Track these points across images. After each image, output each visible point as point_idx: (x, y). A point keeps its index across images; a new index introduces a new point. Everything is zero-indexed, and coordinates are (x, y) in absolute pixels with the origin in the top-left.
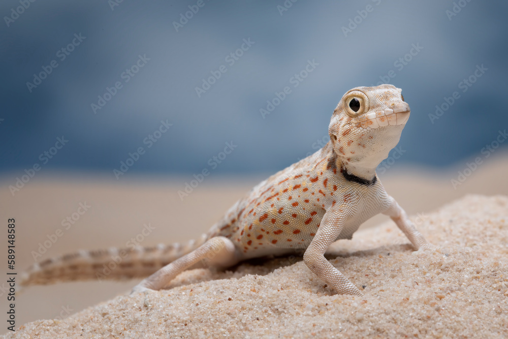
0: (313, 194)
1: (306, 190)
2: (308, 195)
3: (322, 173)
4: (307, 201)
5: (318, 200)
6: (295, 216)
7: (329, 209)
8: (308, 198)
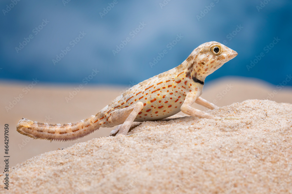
0: (179, 88)
1: (175, 87)
2: (177, 89)
3: (183, 79)
4: (177, 92)
5: (182, 91)
6: (171, 98)
7: (188, 94)
8: (177, 90)
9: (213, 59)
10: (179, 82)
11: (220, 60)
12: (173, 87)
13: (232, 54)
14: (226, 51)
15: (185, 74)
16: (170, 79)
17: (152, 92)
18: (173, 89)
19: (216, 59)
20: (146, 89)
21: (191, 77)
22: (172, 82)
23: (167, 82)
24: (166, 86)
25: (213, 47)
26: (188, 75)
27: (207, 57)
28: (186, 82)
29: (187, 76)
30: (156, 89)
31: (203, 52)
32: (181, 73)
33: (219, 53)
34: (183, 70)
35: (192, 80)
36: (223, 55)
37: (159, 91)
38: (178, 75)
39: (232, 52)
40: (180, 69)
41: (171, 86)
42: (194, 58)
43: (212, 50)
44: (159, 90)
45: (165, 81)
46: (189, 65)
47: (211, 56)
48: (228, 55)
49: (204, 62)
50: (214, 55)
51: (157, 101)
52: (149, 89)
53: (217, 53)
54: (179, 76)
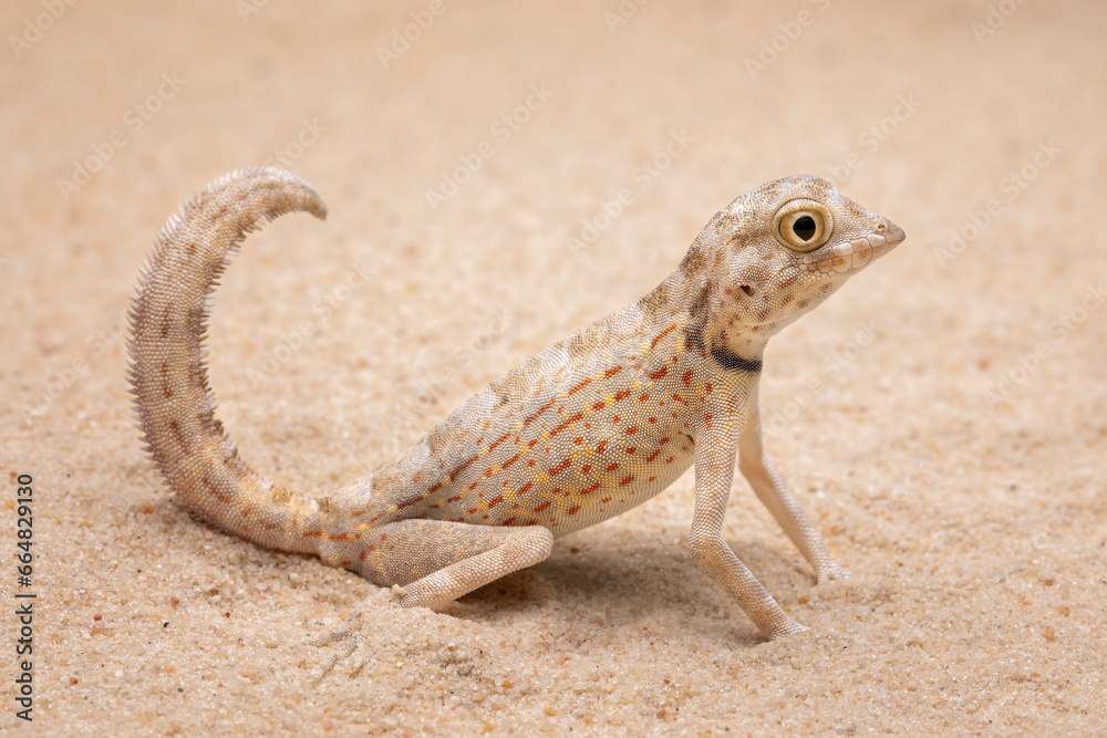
9: (791, 272)
10: (659, 374)
11: (824, 270)
12: (635, 397)
13: (876, 240)
14: (849, 228)
15: (681, 340)
16: (619, 362)
17: (553, 433)
18: (637, 406)
19: (803, 267)
20: (528, 421)
21: (708, 350)
22: (633, 373)
23: (609, 374)
24: (608, 398)
25: (788, 215)
26: (693, 339)
27: (765, 258)
28: (687, 377)
29: (688, 346)
30: (566, 414)
31: (746, 237)
32: (666, 333)
33: (817, 241)
34: (673, 313)
35: (710, 360)
36: (835, 247)
37: (581, 423)
38: (654, 343)
39: (877, 233)
40: (659, 312)
41: (628, 393)
42: (710, 264)
43: (787, 227)
44: (578, 417)
45: (602, 373)
46: (695, 293)
47: (782, 256)
48: (860, 245)
49: (753, 285)
50: (796, 252)
51: (577, 468)
52: (541, 420)
53: (810, 241)
54: (659, 346)
